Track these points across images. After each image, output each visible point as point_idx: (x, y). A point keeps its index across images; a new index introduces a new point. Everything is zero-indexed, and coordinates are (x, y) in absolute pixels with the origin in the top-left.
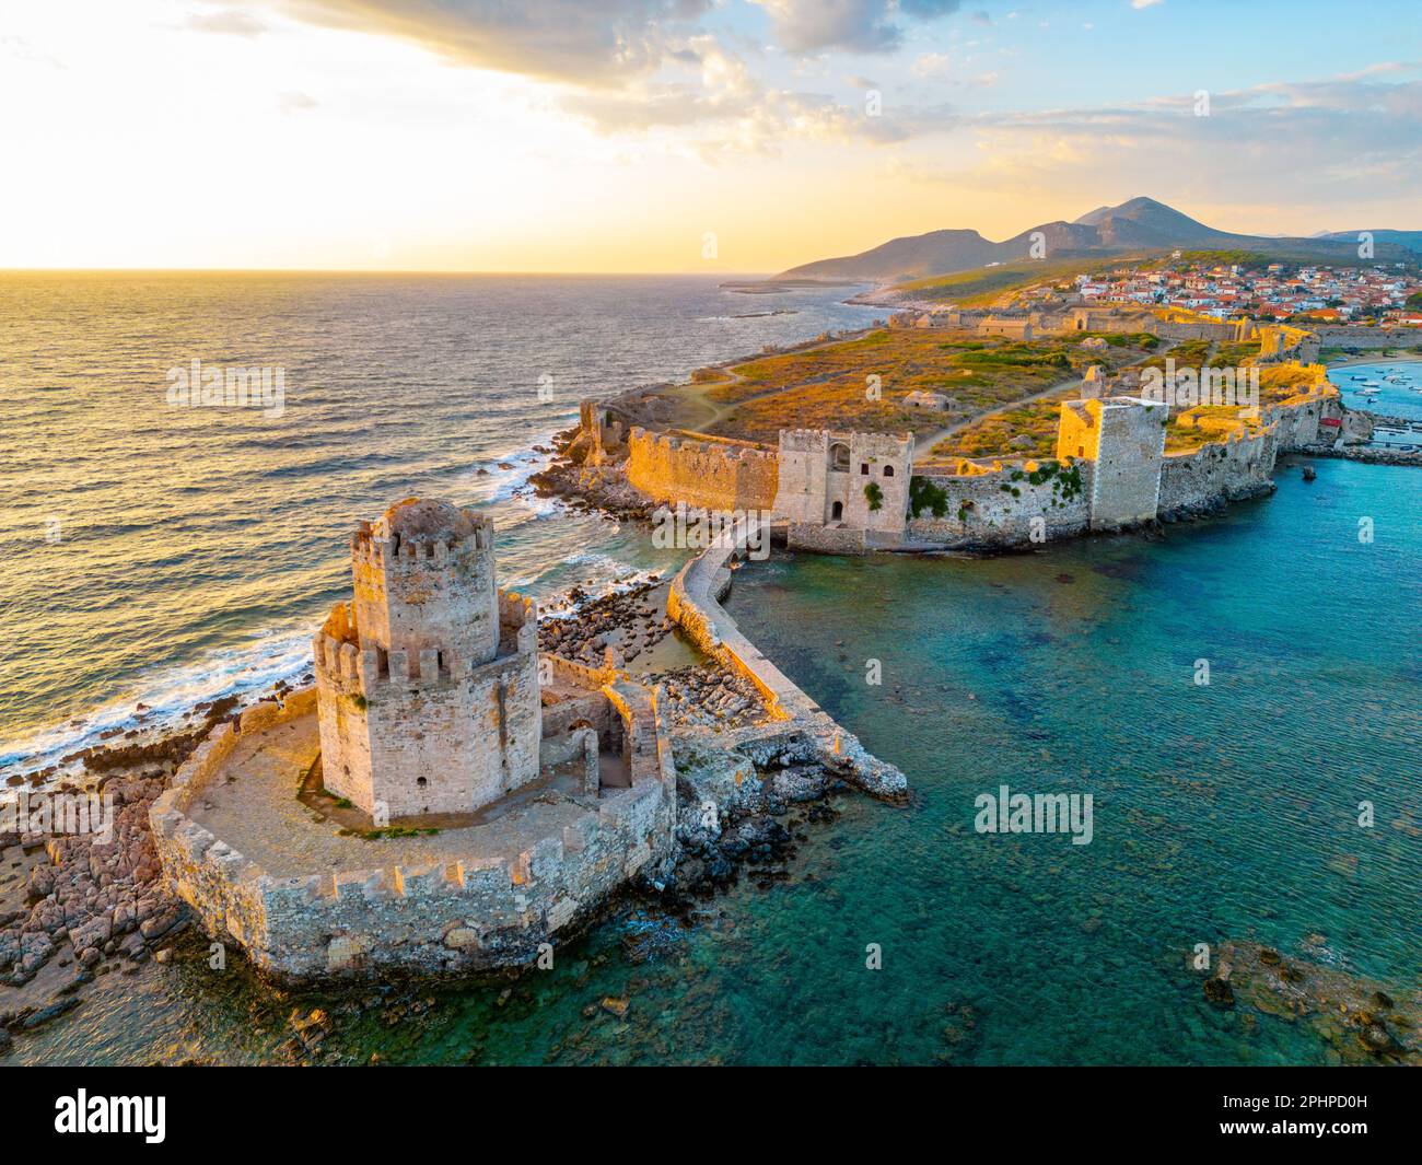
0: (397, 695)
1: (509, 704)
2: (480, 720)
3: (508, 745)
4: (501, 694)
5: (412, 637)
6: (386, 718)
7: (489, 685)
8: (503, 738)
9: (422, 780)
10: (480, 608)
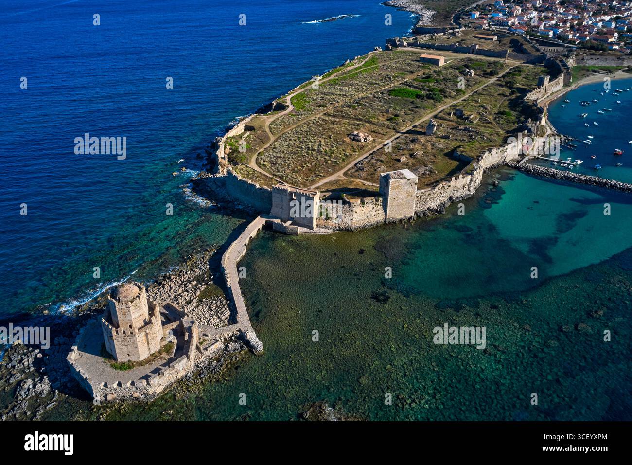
0: (121, 337)
1: (149, 336)
2: (141, 342)
3: (150, 345)
4: (147, 335)
5: (124, 322)
6: (119, 342)
7: (143, 334)
8: (148, 344)
9: (128, 355)
10: (141, 313)
